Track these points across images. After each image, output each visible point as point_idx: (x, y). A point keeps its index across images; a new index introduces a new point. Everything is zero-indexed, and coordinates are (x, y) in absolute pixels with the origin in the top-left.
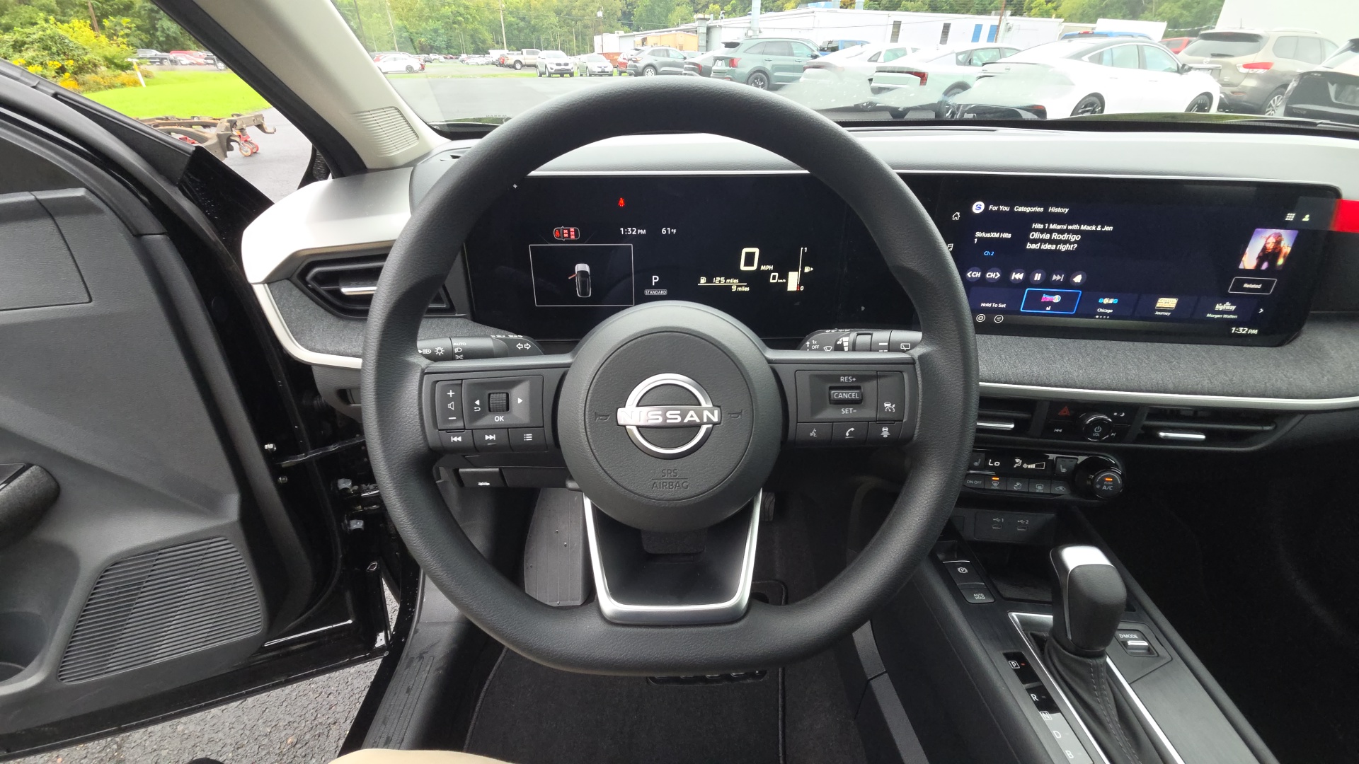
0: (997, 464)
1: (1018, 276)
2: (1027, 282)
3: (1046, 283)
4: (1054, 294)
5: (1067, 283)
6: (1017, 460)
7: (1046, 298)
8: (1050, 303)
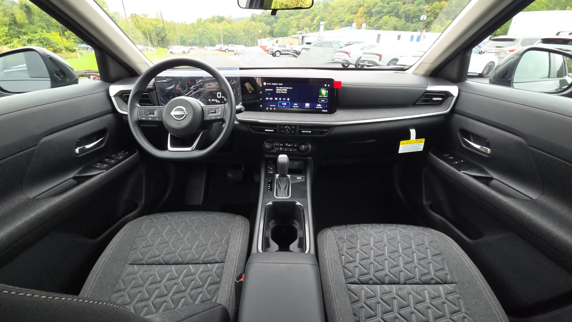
0: (282, 145)
1: (276, 99)
2: (278, 100)
3: (282, 100)
4: (284, 103)
5: (286, 100)
6: (286, 144)
7: (283, 104)
8: (284, 105)
